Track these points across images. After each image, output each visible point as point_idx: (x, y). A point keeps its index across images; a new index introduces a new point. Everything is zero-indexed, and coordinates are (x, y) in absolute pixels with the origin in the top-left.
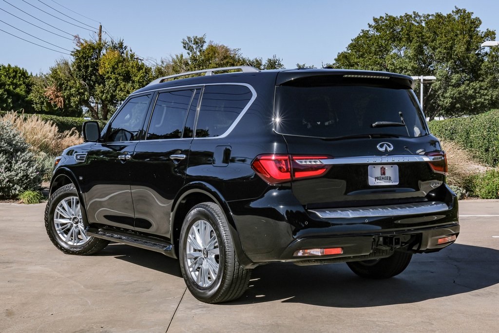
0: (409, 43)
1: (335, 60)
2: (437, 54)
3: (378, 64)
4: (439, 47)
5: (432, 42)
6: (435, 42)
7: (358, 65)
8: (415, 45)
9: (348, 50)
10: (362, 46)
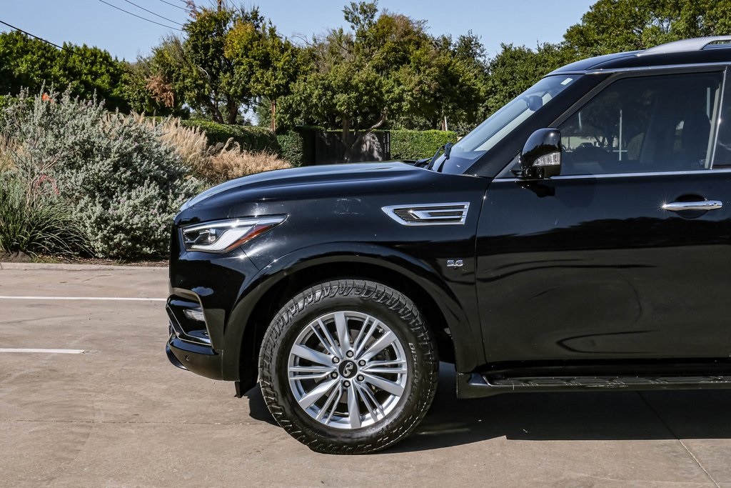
0: (677, 12)
1: (565, 37)
2: (718, 27)
3: (631, 42)
4: (722, 17)
5: (711, 8)
6: (715, 9)
7: (598, 43)
8: (686, 13)
9: (584, 21)
10: (606, 17)
